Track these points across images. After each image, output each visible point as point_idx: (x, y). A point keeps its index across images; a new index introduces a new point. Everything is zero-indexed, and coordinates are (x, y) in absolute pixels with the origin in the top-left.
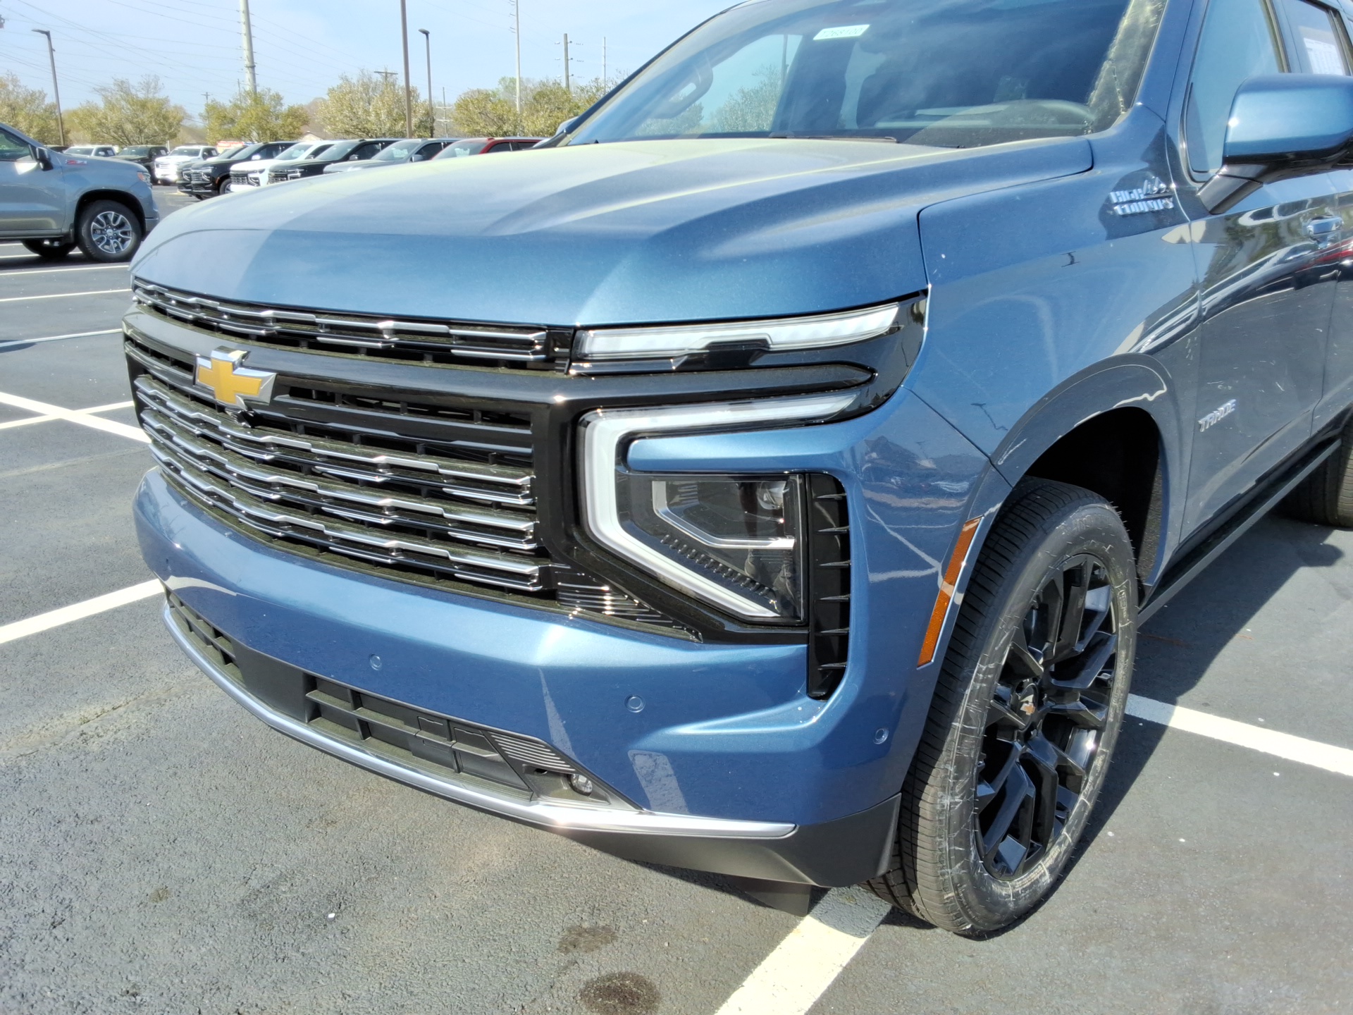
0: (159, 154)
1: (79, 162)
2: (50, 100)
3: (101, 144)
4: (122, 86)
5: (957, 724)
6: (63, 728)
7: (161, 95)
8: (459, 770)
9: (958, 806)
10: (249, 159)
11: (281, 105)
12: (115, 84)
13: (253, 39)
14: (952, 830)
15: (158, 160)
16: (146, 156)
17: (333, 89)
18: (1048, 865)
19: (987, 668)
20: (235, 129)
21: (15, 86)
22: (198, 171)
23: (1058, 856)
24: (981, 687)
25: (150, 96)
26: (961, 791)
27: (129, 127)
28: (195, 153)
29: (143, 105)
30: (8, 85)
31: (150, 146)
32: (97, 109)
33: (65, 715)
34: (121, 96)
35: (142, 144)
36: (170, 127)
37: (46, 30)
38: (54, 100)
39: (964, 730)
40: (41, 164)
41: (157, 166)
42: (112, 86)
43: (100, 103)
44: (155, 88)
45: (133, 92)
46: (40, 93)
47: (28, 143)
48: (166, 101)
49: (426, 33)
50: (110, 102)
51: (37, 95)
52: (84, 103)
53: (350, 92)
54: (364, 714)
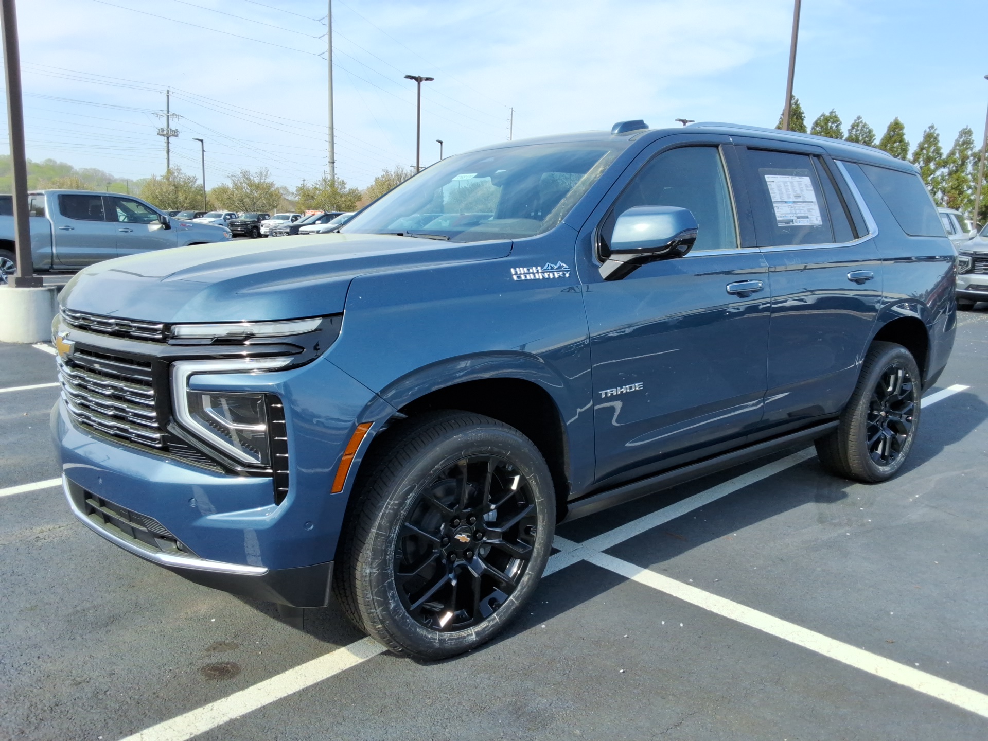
0: (264, 219)
1: (188, 225)
2: (199, 182)
3: (229, 211)
4: (245, 175)
5: (374, 530)
6: (29, 534)
7: (268, 180)
8: (135, 538)
9: (375, 575)
10: (314, 223)
11: (345, 188)
12: (241, 173)
13: (335, 145)
14: (372, 587)
15: (263, 222)
16: (256, 220)
17: (379, 178)
18: (476, 630)
19: (393, 503)
20: (314, 203)
21: (178, 173)
22: (281, 230)
23: (486, 627)
24: (389, 512)
25: (262, 181)
26: (377, 566)
27: (247, 200)
28: (287, 218)
29: (258, 187)
30: (174, 173)
31: (259, 213)
32: (228, 188)
33: (34, 528)
34: (244, 180)
35: (255, 211)
36: (274, 200)
37: (201, 139)
38: (202, 183)
39: (377, 533)
40: (164, 226)
41: (262, 226)
42: (239, 173)
43: (231, 186)
44: (265, 176)
45: (252, 178)
46: (194, 177)
47: (157, 213)
48: (272, 184)
49: (441, 142)
50: (236, 185)
51: (192, 178)
52: (220, 185)
53: (388, 180)
54: (104, 510)
